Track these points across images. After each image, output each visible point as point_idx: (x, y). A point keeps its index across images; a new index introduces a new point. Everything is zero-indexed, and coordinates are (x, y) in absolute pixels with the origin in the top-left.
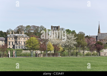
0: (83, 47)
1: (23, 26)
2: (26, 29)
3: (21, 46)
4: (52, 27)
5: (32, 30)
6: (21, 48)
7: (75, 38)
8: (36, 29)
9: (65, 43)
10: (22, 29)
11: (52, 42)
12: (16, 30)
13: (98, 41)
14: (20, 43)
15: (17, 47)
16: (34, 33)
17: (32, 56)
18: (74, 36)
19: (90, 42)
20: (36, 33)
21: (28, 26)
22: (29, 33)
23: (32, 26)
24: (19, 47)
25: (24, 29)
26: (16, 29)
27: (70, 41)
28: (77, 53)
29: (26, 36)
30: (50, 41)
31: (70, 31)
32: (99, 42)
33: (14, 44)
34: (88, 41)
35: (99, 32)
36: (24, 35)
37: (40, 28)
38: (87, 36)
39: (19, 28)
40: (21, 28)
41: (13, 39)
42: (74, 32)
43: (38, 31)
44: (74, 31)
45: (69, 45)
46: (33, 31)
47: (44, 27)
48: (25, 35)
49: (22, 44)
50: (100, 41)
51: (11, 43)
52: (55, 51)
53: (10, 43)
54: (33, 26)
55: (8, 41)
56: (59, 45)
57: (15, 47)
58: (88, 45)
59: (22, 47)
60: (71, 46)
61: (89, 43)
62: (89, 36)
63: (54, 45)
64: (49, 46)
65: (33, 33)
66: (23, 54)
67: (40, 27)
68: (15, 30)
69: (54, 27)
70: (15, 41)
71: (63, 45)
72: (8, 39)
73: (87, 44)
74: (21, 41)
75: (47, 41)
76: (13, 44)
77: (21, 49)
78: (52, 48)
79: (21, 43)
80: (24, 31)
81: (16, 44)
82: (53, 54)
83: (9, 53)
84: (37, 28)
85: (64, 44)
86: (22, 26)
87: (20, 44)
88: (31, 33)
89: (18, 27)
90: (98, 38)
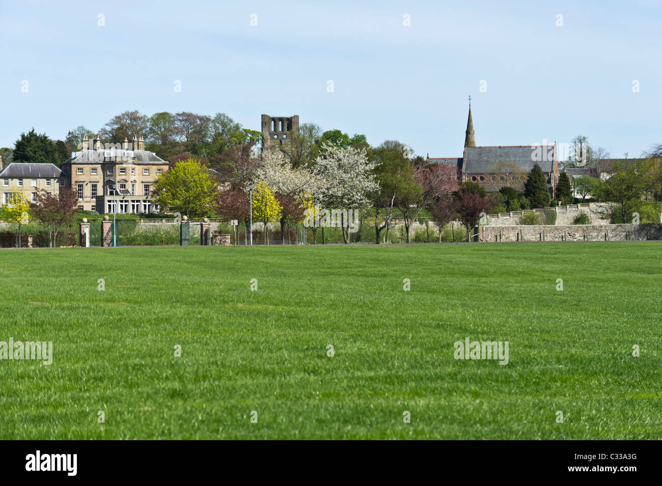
0: (403, 207)
1: (141, 113)
2: (151, 129)
3: (133, 201)
4: (265, 120)
5: (179, 131)
6: (131, 211)
7: (372, 166)
8: (195, 127)
9: (328, 189)
10: (135, 126)
11: (272, 184)
12: (110, 132)
13: (465, 179)
14: (129, 187)
15: (115, 206)
16: (187, 146)
17: (183, 242)
18: (366, 156)
19: (435, 182)
20: (194, 145)
21: (163, 116)
22: (164, 143)
23: (178, 115)
24: (124, 204)
25: (141, 129)
26: (108, 128)
27: (350, 178)
28: (378, 231)
29: (155, 159)
30: (262, 177)
31: (346, 136)
32: (472, 184)
33: (100, 192)
34: (426, 179)
35: (468, 142)
36: (146, 155)
37: (215, 126)
38: (419, 160)
39: (122, 126)
40: (128, 121)
41: (94, 170)
42: (359, 142)
43: (205, 136)
44: (363, 137)
45: (344, 195)
46: (183, 139)
47: (231, 121)
48: (148, 152)
49: (136, 193)
50: (474, 179)
51: (87, 190)
52: (282, 222)
53: (85, 187)
54: (184, 114)
55: (74, 179)
56: (301, 194)
57: (107, 204)
58: (427, 194)
59: (135, 204)
60: (354, 202)
61: (431, 188)
62: (425, 159)
63: (278, 196)
64: (258, 200)
65: (183, 144)
66: (140, 235)
67: (212, 118)
68: (104, 132)
69: (273, 119)
70: (107, 179)
71: (321, 196)
72: (73, 173)
73: (422, 191)
74: (132, 178)
75: (250, 180)
76: (94, 194)
77: (133, 214)
78: (274, 209)
79: (130, 190)
80: (145, 136)
81: (111, 193)
82: (277, 233)
83: (86, 230)
84: (199, 122)
85: (324, 190)
86: (133, 117)
87: (127, 191)
88: (175, 144)
89: (117, 118)
90: (466, 169)
